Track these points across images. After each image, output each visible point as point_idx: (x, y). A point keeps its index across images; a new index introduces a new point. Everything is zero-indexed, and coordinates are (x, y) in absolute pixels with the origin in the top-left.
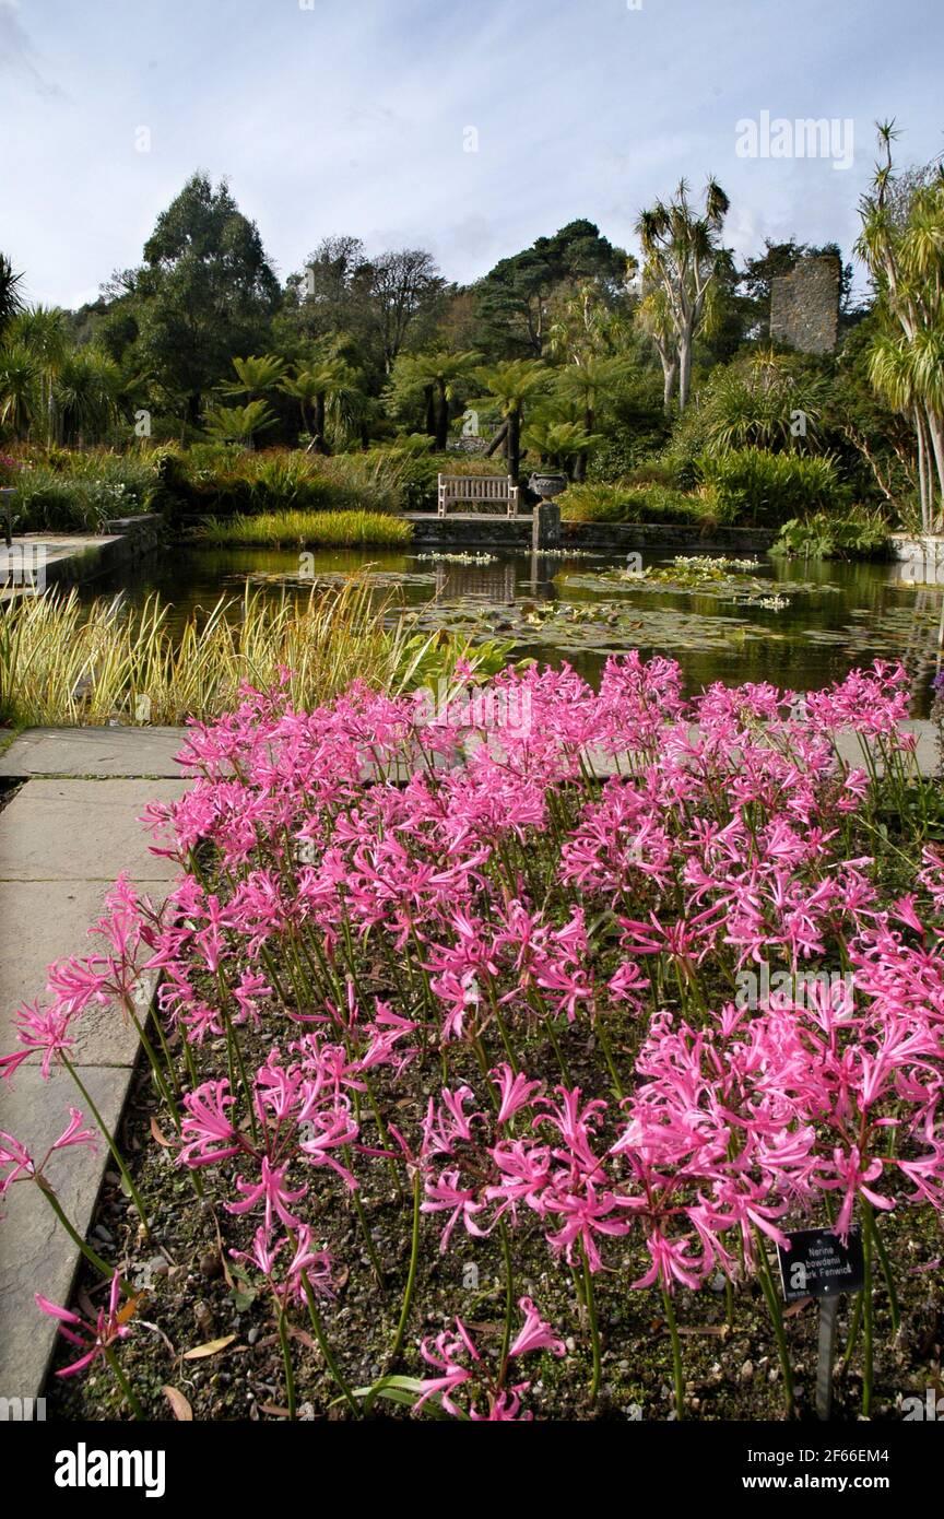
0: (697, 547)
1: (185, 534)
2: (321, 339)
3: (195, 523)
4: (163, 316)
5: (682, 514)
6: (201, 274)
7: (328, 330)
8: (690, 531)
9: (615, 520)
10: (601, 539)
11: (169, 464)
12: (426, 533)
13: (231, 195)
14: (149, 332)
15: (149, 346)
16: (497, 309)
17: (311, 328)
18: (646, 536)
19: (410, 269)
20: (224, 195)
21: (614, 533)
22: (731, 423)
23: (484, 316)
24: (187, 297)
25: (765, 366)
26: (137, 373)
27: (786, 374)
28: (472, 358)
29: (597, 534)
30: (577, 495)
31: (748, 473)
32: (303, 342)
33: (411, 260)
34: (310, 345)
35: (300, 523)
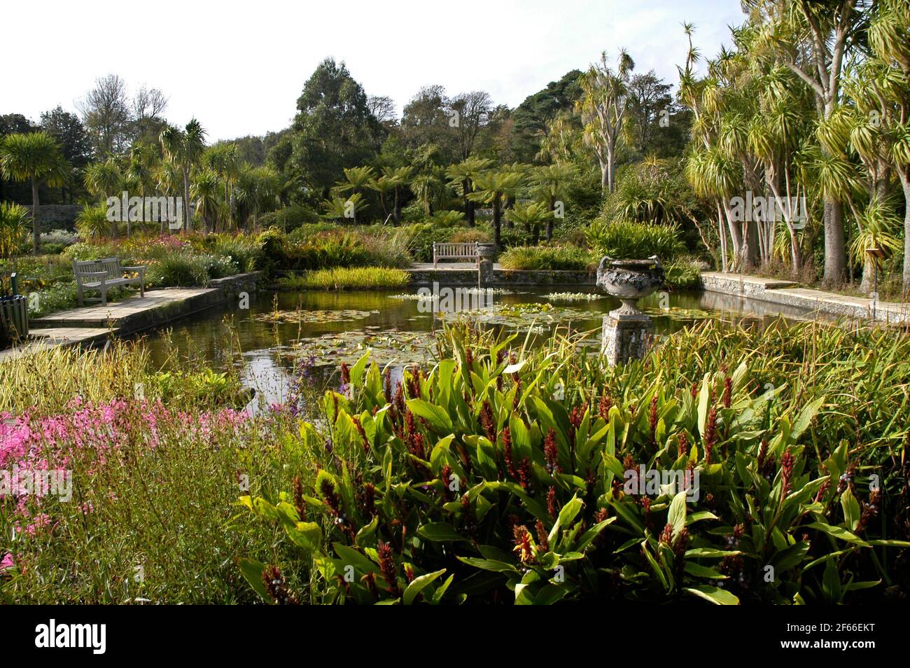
0: (585, 283)
1: (276, 283)
2: (419, 148)
3: (283, 276)
4: (306, 143)
5: (576, 263)
6: (329, 117)
7: (423, 142)
8: (581, 274)
9: (535, 268)
10: (526, 280)
11: (270, 241)
12: (420, 279)
13: (347, 68)
14: (298, 152)
15: (300, 161)
16: (525, 127)
17: (414, 142)
18: (554, 277)
19: (475, 103)
20: (343, 68)
21: (534, 277)
22: (629, 202)
23: (517, 132)
24: (319, 131)
25: (650, 166)
26: (292, 176)
27: (663, 171)
28: (488, 163)
29: (523, 277)
30: (515, 254)
31: (618, 236)
32: (408, 151)
33: (475, 97)
34: (413, 152)
35: (341, 275)
